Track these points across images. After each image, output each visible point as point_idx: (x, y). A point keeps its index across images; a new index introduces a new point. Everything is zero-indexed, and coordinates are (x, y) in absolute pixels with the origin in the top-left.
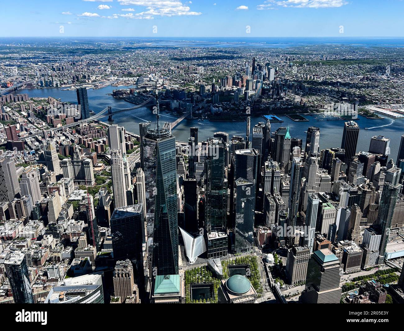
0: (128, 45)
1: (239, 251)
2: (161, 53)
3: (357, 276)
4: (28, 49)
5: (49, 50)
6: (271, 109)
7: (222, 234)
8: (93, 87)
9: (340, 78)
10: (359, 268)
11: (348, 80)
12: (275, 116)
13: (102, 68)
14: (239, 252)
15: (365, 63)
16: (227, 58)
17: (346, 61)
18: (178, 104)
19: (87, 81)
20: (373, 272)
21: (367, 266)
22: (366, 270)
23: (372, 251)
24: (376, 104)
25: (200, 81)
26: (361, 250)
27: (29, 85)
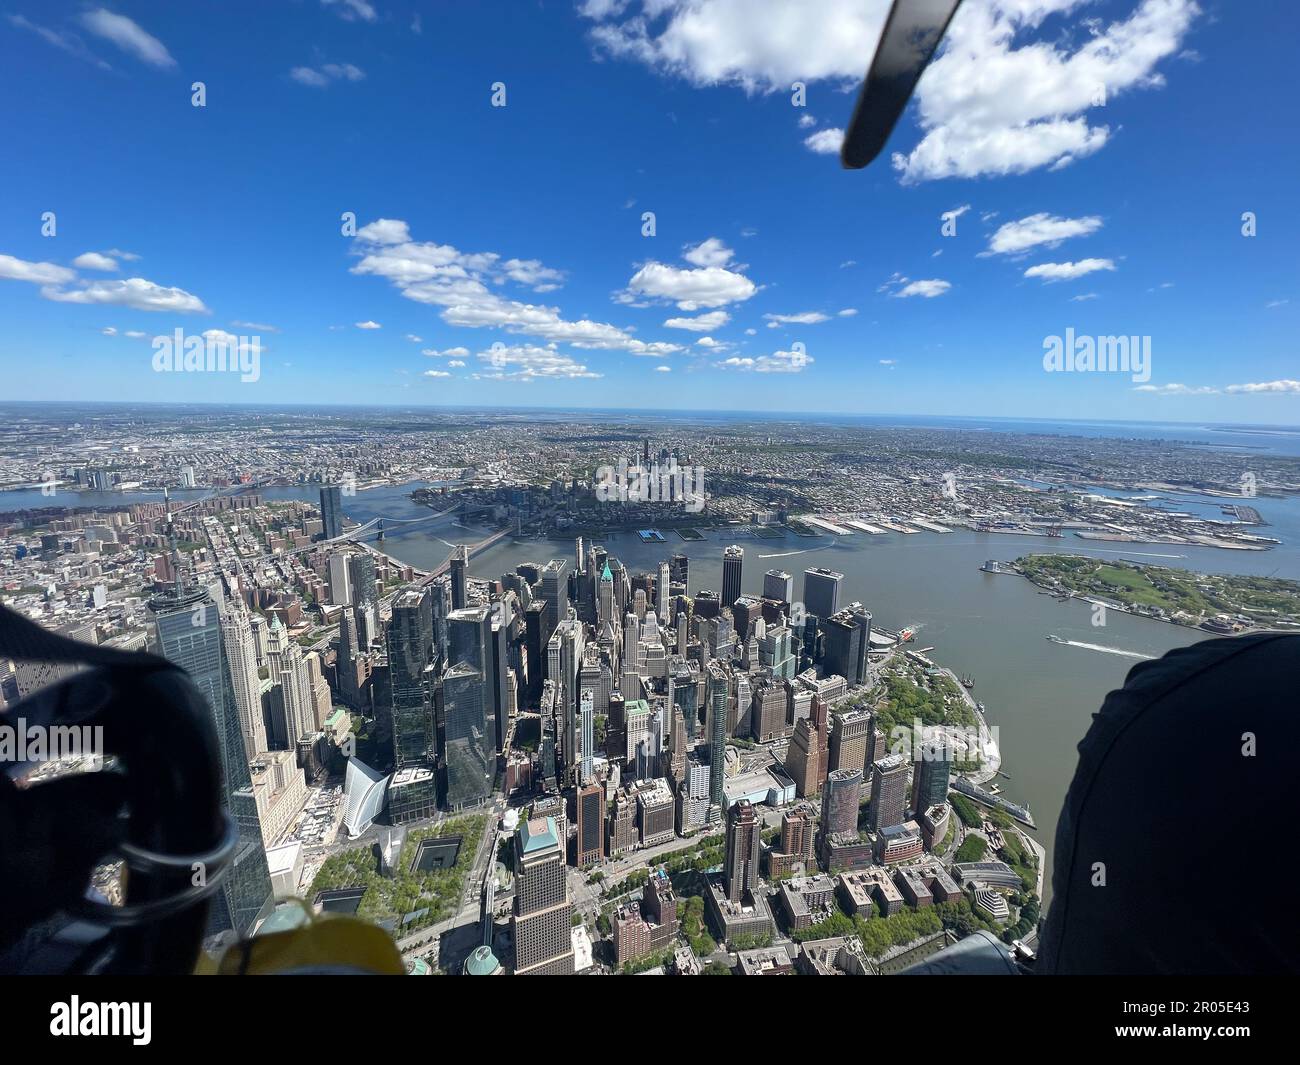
0: (486, 419)
1: (459, 805)
2: (529, 431)
3: (659, 854)
4: (320, 423)
5: (353, 425)
6: (653, 520)
7: (424, 773)
8: (389, 483)
9: (780, 472)
10: (671, 833)
11: (790, 475)
12: (657, 533)
13: (423, 453)
14: (460, 807)
15: (822, 450)
16: (624, 438)
17: (799, 447)
18: (505, 511)
19: (383, 474)
20: (694, 841)
21: (686, 829)
22: (684, 837)
23: (698, 797)
24: (818, 512)
25: (564, 474)
26: (671, 799)
27: (282, 481)
